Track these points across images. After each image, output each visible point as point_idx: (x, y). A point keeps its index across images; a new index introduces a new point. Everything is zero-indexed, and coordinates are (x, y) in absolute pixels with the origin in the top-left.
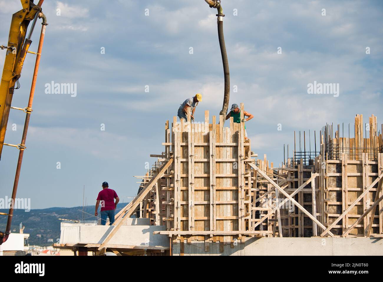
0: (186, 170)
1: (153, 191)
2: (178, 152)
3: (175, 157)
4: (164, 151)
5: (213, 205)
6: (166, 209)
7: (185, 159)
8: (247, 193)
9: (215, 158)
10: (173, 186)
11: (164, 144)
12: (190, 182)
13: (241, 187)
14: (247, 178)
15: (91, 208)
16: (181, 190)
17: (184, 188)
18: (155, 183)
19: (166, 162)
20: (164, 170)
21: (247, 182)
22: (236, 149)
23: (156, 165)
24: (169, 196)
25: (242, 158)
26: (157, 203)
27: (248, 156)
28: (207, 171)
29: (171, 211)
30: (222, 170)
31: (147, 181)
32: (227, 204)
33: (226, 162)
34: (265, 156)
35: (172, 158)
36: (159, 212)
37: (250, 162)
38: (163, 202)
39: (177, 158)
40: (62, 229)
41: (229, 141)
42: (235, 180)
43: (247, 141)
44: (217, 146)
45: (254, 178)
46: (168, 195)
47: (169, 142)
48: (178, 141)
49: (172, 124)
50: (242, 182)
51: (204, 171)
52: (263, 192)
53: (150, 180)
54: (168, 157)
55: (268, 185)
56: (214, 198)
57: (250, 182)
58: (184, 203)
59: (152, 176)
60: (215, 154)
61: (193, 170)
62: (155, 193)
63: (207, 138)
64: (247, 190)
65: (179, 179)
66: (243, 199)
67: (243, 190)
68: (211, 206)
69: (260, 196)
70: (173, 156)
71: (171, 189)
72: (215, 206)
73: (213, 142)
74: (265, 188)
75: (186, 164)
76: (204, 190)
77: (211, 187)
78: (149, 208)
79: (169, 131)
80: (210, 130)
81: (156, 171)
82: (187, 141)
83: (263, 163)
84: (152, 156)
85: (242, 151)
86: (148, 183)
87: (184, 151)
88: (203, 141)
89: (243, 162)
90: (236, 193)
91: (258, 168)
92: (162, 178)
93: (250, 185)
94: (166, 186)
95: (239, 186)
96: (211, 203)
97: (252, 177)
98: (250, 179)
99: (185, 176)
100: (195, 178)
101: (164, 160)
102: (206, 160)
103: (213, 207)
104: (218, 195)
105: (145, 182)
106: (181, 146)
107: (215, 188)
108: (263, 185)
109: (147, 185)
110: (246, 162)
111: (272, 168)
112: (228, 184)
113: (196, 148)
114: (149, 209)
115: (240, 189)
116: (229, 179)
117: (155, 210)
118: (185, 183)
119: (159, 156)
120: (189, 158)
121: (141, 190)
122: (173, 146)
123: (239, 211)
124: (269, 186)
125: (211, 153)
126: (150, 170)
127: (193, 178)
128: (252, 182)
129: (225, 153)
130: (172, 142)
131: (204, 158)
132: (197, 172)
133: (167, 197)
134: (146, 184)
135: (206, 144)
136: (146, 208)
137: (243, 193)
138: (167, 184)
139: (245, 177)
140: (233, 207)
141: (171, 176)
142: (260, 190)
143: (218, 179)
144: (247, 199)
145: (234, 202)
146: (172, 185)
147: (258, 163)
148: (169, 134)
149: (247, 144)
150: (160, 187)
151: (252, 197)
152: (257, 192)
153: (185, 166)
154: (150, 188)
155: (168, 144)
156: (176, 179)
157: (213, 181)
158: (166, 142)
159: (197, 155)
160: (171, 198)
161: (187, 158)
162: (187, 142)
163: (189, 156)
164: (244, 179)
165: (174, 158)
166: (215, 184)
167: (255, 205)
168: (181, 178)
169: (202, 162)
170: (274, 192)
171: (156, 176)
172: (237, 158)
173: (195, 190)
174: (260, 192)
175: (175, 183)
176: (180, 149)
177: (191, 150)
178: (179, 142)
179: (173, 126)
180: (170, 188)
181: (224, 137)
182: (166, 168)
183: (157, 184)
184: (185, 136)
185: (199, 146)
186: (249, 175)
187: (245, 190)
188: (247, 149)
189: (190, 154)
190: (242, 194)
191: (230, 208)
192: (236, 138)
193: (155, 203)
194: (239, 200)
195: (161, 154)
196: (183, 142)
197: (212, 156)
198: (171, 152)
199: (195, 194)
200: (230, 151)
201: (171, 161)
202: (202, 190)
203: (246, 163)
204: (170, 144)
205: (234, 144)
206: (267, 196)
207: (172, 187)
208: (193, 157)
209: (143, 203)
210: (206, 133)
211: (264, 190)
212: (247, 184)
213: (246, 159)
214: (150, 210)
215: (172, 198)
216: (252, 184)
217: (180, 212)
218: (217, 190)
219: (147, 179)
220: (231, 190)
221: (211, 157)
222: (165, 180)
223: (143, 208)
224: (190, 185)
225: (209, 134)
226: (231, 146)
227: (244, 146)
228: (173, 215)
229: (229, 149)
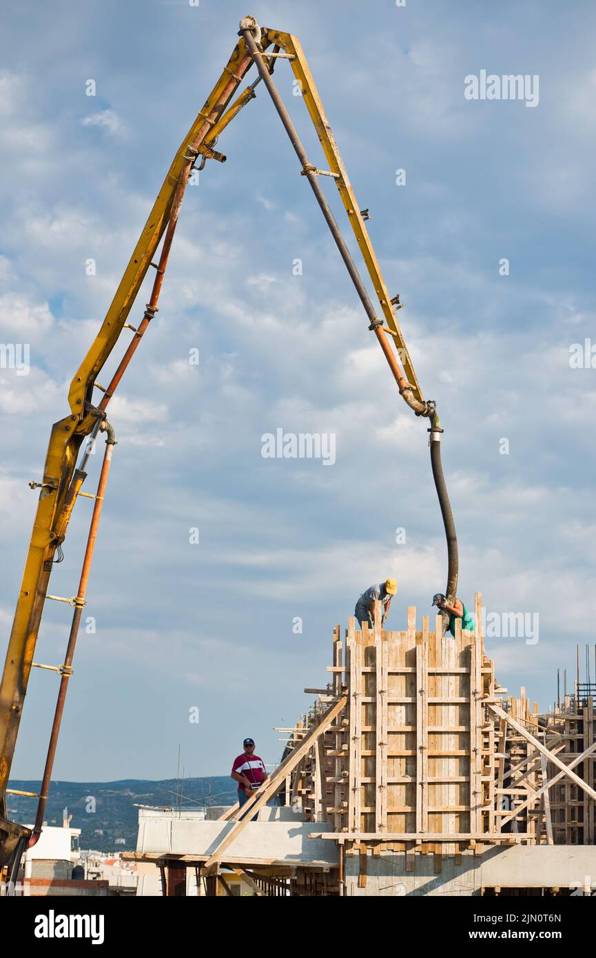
0: (371, 719)
1: (310, 756)
2: (357, 684)
3: (351, 695)
4: (332, 682)
5: (422, 784)
6: (334, 792)
7: (370, 698)
8: (486, 762)
9: (427, 695)
10: (347, 749)
11: (331, 669)
12: (378, 741)
13: (475, 750)
14: (486, 734)
15: (198, 781)
16: (363, 757)
17: (368, 753)
18: (314, 741)
19: (334, 704)
20: (330, 718)
21: (486, 740)
22: (466, 678)
23: (315, 707)
24: (338, 768)
25: (478, 696)
26: (317, 778)
27: (488, 693)
28: (412, 720)
29: (342, 794)
30: (440, 718)
31: (300, 737)
32: (448, 783)
33: (448, 704)
34: (523, 691)
35: (344, 695)
36: (320, 797)
37: (493, 704)
38: (328, 779)
39: (355, 695)
40: (141, 821)
41: (452, 664)
42: (465, 738)
43: (487, 665)
44: (430, 674)
45: (500, 733)
46: (338, 764)
47: (340, 665)
48: (357, 664)
49: (347, 631)
50: (477, 741)
51: (407, 720)
52: (519, 758)
53: (304, 735)
54: (337, 694)
55: (529, 745)
56: (424, 772)
57: (492, 740)
58: (368, 780)
59: (308, 727)
60: (427, 689)
61: (385, 719)
62: (314, 760)
63: (412, 658)
64: (488, 756)
65: (359, 735)
66: (480, 773)
67: (479, 757)
68: (419, 787)
69: (512, 766)
70: (347, 692)
71: (343, 754)
72: (426, 786)
73: (423, 667)
74: (522, 751)
75: (371, 707)
76: (406, 757)
77: (418, 751)
78: (303, 788)
79: (340, 645)
80: (416, 644)
81: (316, 721)
82: (373, 664)
83: (519, 703)
84: (307, 691)
85: (477, 684)
86: (303, 740)
87: (369, 682)
88: (404, 663)
89: (479, 703)
90: (466, 761)
91: (507, 715)
92: (327, 732)
93: (492, 747)
94: (334, 749)
95: (472, 748)
96: (419, 780)
97: (497, 733)
98: (492, 735)
99: (370, 730)
100: (389, 733)
101: (330, 698)
102: (409, 700)
103: (423, 788)
104: (432, 766)
105: (295, 739)
106: (363, 673)
107: (427, 753)
108: (518, 745)
109: (298, 745)
110: (486, 703)
111: (535, 715)
112: (451, 745)
113: (390, 676)
114: (302, 790)
115: (473, 754)
116: (453, 735)
117: (314, 793)
118: (369, 744)
119: (322, 692)
120: (378, 696)
121: (287, 754)
122: (348, 673)
123: (472, 796)
124: (530, 748)
125: (419, 688)
126: (305, 716)
127: (385, 733)
128: (497, 740)
129: (445, 687)
130: (346, 665)
131: (407, 696)
132: (392, 723)
133: (335, 769)
134: (297, 742)
135: (410, 670)
136: (296, 788)
137: (480, 762)
138: (335, 744)
139: (483, 733)
140: (461, 788)
141: (343, 730)
142: (512, 755)
143: (432, 736)
144: (486, 773)
145: (463, 779)
146: (345, 747)
147: (509, 704)
148: (341, 650)
149: (487, 670)
150: (323, 750)
151: (496, 769)
152: (506, 760)
153: (370, 711)
154: (304, 751)
155: (338, 669)
156: (352, 735)
157: (421, 739)
158: (335, 665)
159: (392, 691)
160: (342, 770)
161: (374, 695)
162: (374, 666)
163: (378, 691)
164: (482, 736)
165: (349, 696)
166: (425, 745)
167: (501, 784)
168: (363, 733)
169: (401, 704)
170: (539, 758)
171: (315, 729)
172: (468, 695)
173: (389, 757)
174: (512, 758)
175: (352, 742)
176: (361, 678)
177: (382, 682)
178: (358, 666)
179: (347, 636)
180: (341, 752)
181: (443, 657)
182: (334, 714)
183: (317, 742)
184: (370, 654)
185: (397, 674)
186: (491, 728)
187: (482, 756)
188: (487, 678)
189: (379, 688)
190: (476, 764)
191: (454, 791)
192: (466, 657)
193: (314, 779)
194: (472, 776)
195: (326, 688)
196: (367, 665)
197: (421, 691)
198: (343, 685)
199: (388, 765)
200: (455, 682)
201: (344, 701)
202: (401, 757)
203: (486, 705)
204: (343, 669)
205: (463, 670)
206: (526, 766)
207: (344, 751)
208: (385, 695)
209: (292, 777)
210: (410, 648)
211: (521, 755)
212: (486, 745)
213: (486, 697)
214: (304, 791)
215: (346, 772)
216: (496, 743)
217: (360, 797)
218: (430, 757)
219: (299, 734)
220: (456, 757)
221: (418, 694)
222: (332, 736)
223: (291, 787)
224: (378, 747)
225: (415, 650)
226: (456, 674)
227: (482, 674)
228: (346, 803)
229: (453, 678)
